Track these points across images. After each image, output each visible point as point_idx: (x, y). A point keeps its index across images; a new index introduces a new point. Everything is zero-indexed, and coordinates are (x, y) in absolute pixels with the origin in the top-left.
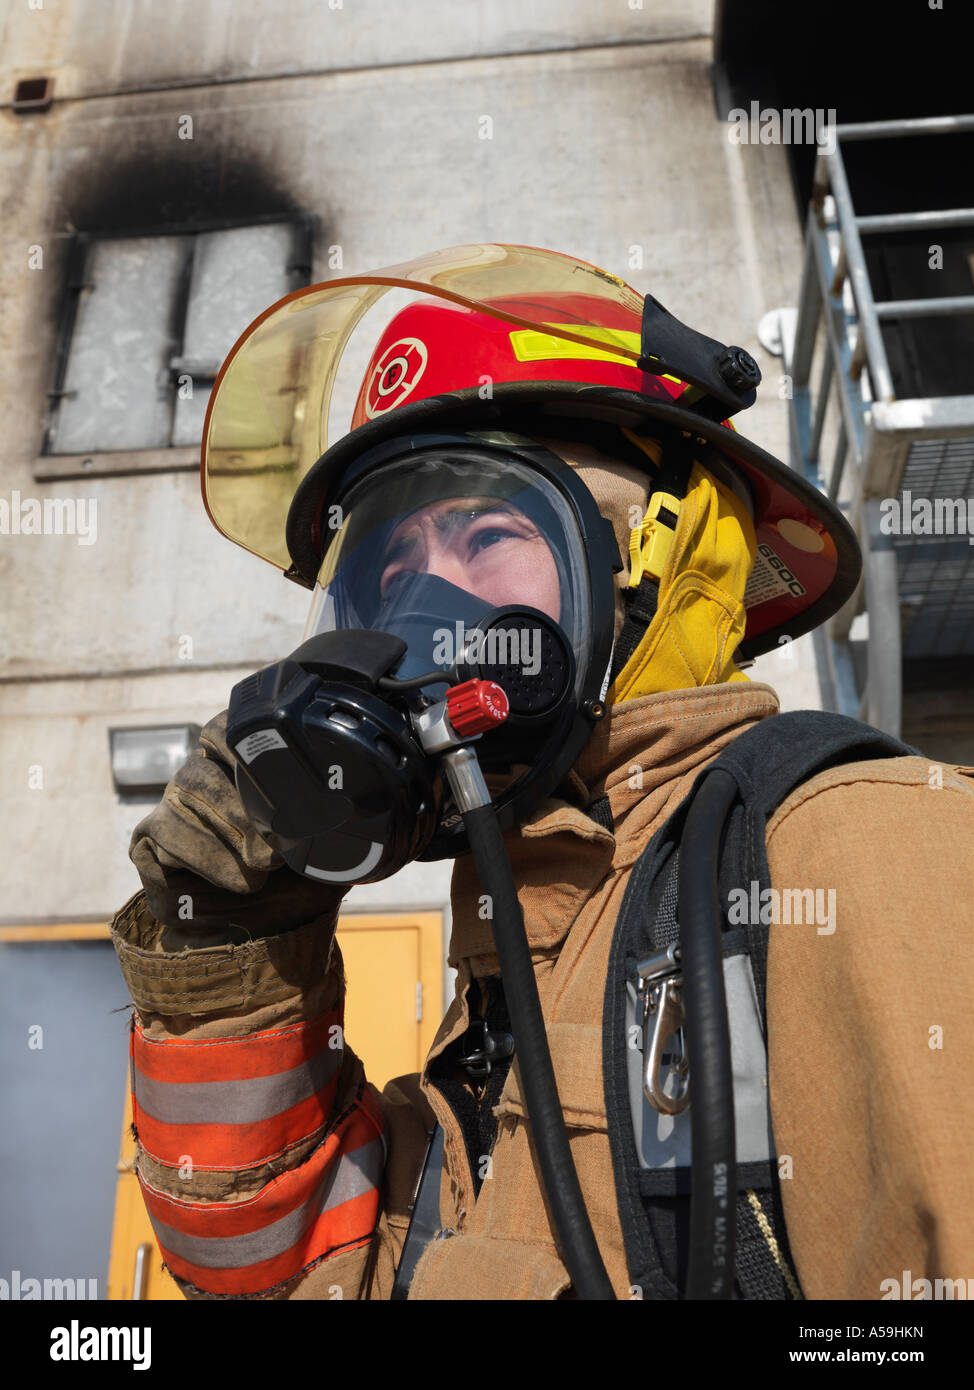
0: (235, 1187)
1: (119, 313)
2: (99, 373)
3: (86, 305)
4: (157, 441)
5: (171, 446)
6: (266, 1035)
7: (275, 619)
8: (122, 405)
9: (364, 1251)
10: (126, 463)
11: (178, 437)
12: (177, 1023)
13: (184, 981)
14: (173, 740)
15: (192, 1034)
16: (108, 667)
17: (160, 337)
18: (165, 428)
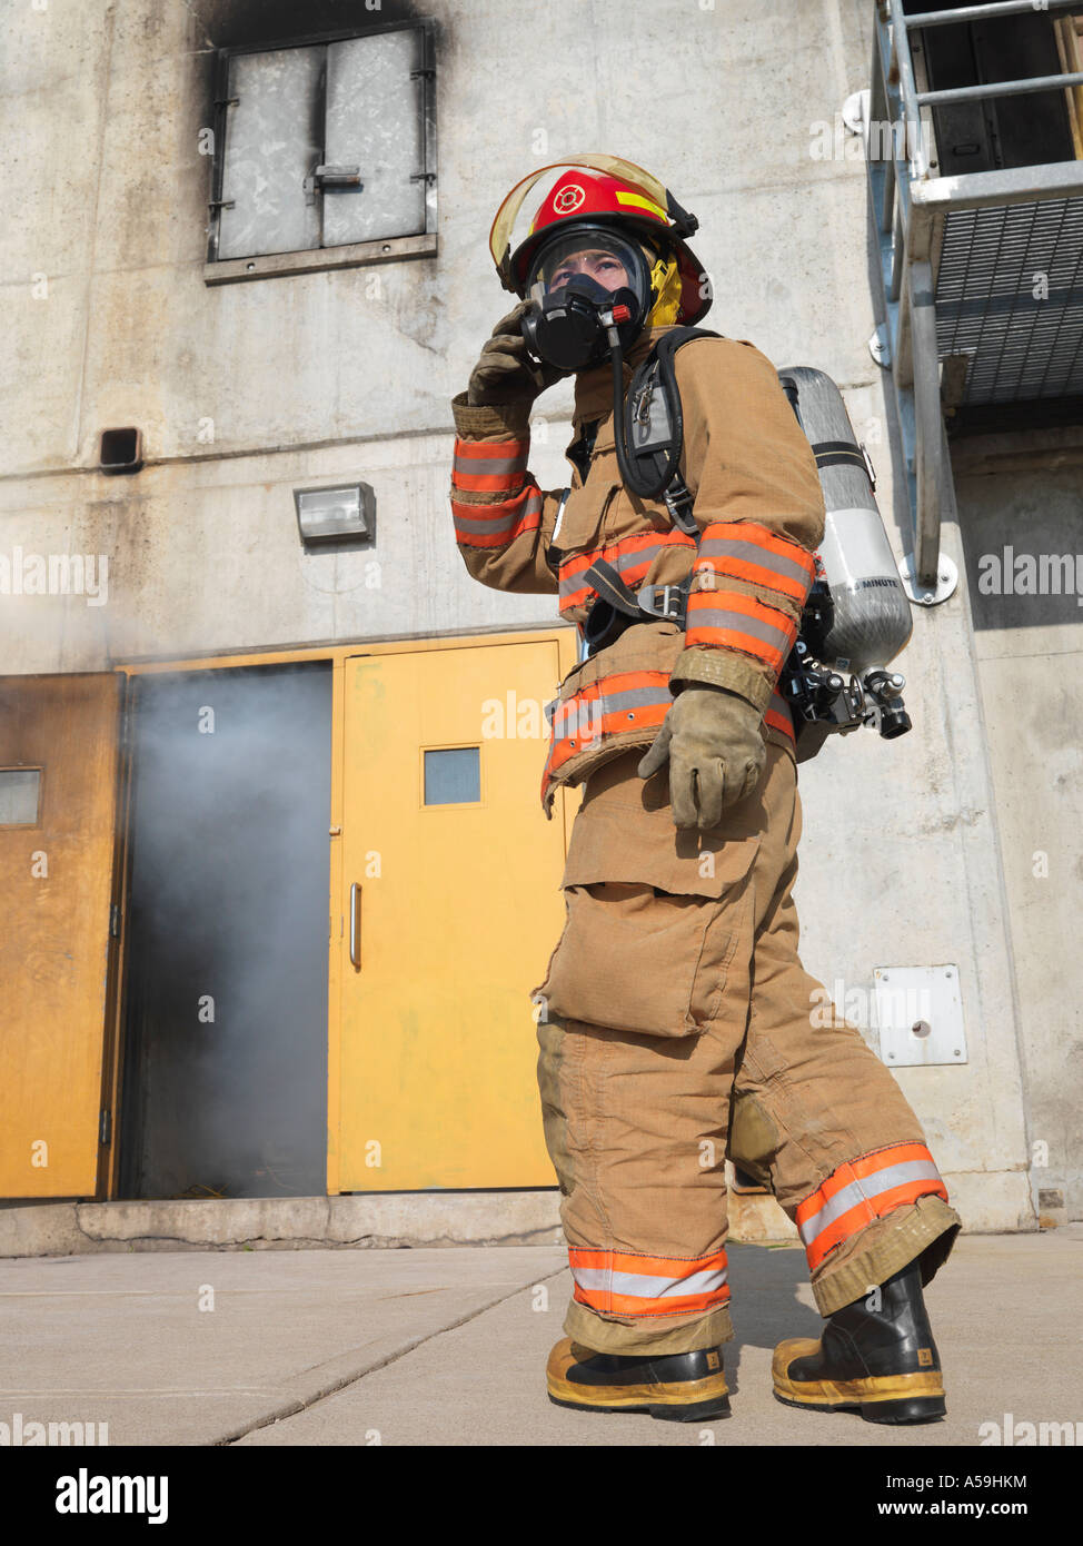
0: (494, 499)
1: (263, 124)
2: (251, 182)
3: (233, 119)
4: (309, 245)
5: (322, 247)
6: (508, 443)
7: (425, 395)
8: (276, 212)
9: (535, 533)
10: (284, 264)
11: (327, 240)
12: (478, 436)
13: (483, 418)
14: (347, 498)
15: (484, 440)
16: (286, 443)
17: (302, 147)
18: (316, 232)
